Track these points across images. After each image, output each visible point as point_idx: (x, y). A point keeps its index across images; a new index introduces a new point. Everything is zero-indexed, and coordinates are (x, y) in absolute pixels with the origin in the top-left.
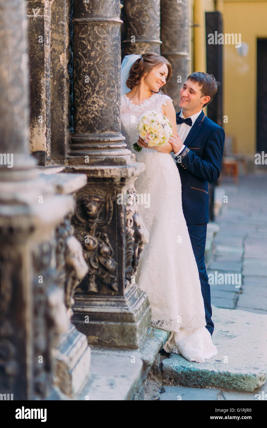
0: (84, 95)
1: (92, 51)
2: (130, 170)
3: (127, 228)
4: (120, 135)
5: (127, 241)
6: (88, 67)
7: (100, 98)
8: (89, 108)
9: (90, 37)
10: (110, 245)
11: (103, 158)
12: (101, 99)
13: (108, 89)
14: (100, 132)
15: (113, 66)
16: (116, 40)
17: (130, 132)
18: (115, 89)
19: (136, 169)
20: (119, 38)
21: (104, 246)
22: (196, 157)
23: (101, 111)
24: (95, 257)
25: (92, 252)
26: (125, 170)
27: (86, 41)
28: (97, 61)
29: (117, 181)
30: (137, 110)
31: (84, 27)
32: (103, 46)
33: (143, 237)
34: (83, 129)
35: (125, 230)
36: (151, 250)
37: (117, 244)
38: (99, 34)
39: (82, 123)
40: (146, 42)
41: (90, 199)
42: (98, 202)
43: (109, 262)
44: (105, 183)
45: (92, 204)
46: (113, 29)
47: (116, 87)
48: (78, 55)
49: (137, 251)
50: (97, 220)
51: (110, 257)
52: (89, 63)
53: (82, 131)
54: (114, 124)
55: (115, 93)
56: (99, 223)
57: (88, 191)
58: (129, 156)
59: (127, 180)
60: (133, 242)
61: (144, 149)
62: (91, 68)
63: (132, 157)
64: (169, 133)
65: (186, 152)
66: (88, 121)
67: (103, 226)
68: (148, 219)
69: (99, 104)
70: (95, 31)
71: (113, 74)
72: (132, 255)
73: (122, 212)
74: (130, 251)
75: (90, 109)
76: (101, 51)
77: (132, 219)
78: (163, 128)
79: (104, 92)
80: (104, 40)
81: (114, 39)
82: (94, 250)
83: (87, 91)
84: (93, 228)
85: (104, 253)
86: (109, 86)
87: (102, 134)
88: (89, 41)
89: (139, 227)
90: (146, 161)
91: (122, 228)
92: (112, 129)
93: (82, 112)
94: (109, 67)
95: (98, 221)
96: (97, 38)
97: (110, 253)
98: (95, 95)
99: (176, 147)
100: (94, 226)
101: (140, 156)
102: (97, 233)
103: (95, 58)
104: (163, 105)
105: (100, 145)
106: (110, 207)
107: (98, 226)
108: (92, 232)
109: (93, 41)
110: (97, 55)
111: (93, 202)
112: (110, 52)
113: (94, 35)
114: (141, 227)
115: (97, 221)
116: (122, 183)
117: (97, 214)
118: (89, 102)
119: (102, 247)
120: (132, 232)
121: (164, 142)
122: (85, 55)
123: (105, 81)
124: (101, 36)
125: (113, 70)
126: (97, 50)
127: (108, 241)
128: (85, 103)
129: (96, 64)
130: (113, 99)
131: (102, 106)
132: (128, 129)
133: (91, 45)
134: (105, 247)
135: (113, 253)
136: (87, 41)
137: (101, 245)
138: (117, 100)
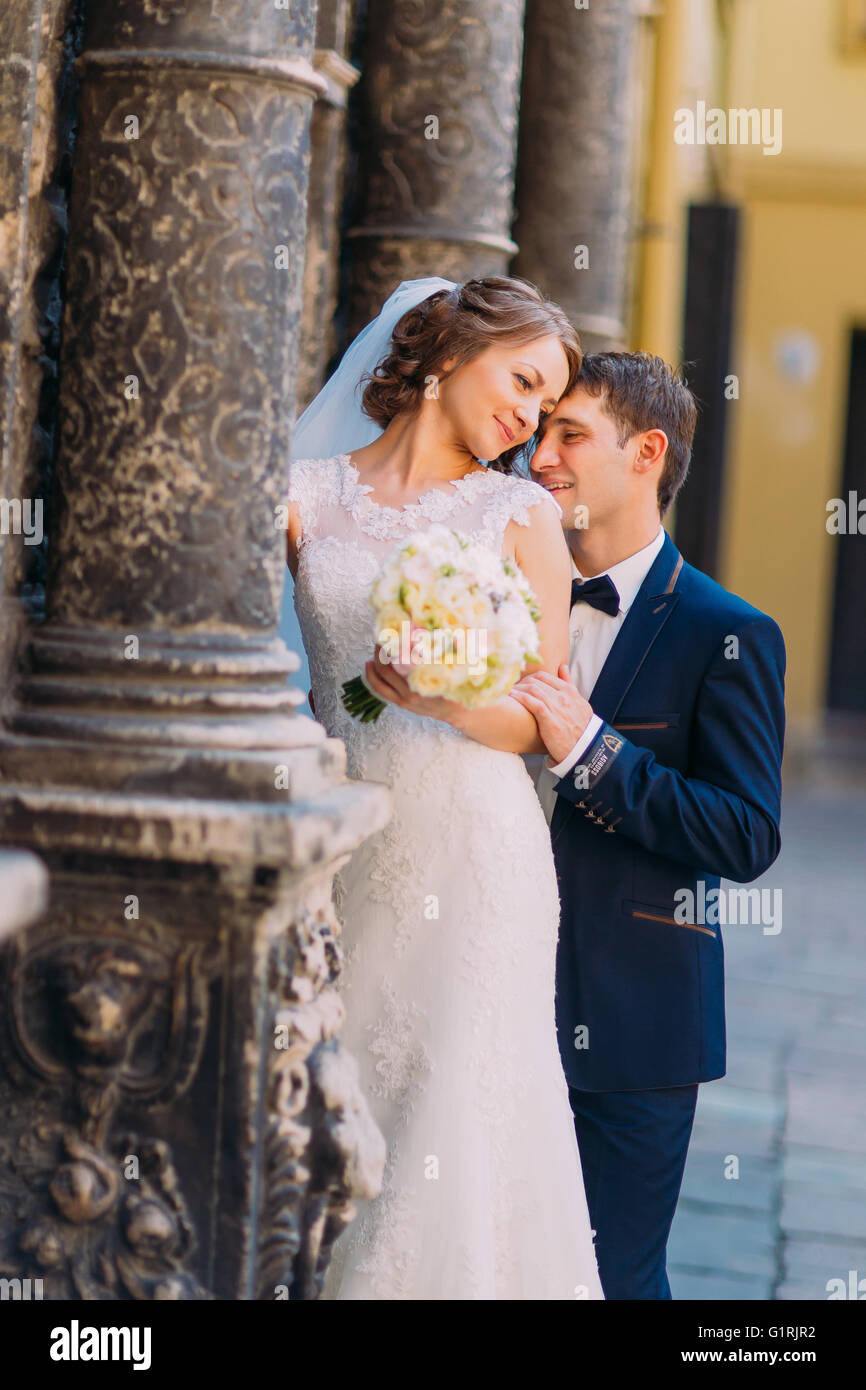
0: (105, 430)
1: (157, 213)
2: (306, 833)
3: (273, 1118)
4: (271, 645)
5: (271, 1183)
6: (134, 293)
7: (182, 451)
8: (122, 497)
9: (155, 147)
10: (179, 1200)
11: (172, 759)
12: (189, 456)
13: (225, 410)
14: (173, 625)
15: (257, 297)
16: (286, 168)
17: (338, 627)
18: (259, 415)
19: (337, 826)
20: (299, 163)
21: (148, 1202)
22: (656, 774)
23: (184, 518)
24: (98, 1259)
25: (87, 1228)
26: (277, 828)
27: (130, 161)
28: (182, 269)
29: (238, 881)
30: (386, 531)
31: (130, 94)
32: (214, 193)
33: (355, 1166)
34: (89, 603)
35: (260, 1129)
36: (388, 1212)
37: (216, 1199)
38: (197, 133)
39: (85, 572)
40: (448, 242)
41: (94, 961)
42: (134, 981)
43: (167, 1286)
44: (172, 884)
45: (98, 989)
46: (271, 112)
47: (267, 404)
48: (87, 234)
49: (317, 1232)
50: (125, 1068)
51: (177, 1264)
52: (140, 273)
53: (84, 614)
54: (245, 588)
55: (262, 434)
56: (133, 1084)
57: (90, 919)
58: (312, 756)
59: (285, 879)
60: (301, 1192)
61: (392, 711)
62: (149, 298)
63: (325, 759)
64: (522, 643)
65: (608, 752)
66: (115, 567)
67: (152, 1101)
68: (384, 1057)
69: (178, 483)
70: (182, 117)
71: (257, 336)
72: (288, 1252)
73: (252, 1037)
74: (281, 1232)
75: (127, 504)
76: (206, 216)
77: (303, 1074)
78: (496, 610)
79: (207, 425)
80: (222, 166)
81: (275, 165)
82: (97, 1221)
83: (122, 414)
84: (99, 1106)
85: (146, 1241)
86: (233, 394)
87: (180, 636)
88: (148, 164)
89: (337, 1114)
90: (398, 776)
91: (245, 1121)
92: (232, 612)
93: (90, 516)
94: (236, 298)
95: (129, 1077)
96: (191, 150)
97: (176, 1243)
98: (160, 435)
99: (557, 729)
100: (104, 1103)
101: (371, 747)
102: (119, 1137)
103: (173, 250)
104: (512, 521)
105: (166, 689)
106: (192, 1012)
107: (126, 1101)
108: (95, 1131)
109: (165, 167)
110: (184, 236)
111: (107, 981)
112: (248, 223)
113: (174, 134)
114: (348, 1115)
115: (124, 1075)
116: (260, 891)
117: (122, 1042)
118: (125, 470)
119: (138, 1208)
120: (299, 1137)
121: (487, 683)
122: (121, 232)
123: (211, 369)
124: (207, 140)
125: (260, 320)
126: (183, 212)
127: (169, 1178)
128: (104, 474)
129: (177, 279)
130: (250, 461)
131: (190, 492)
132: (330, 612)
133: (158, 182)
134: (153, 1209)
135: (195, 1245)
136: (141, 162)
137: (134, 1200)
138: (271, 467)
